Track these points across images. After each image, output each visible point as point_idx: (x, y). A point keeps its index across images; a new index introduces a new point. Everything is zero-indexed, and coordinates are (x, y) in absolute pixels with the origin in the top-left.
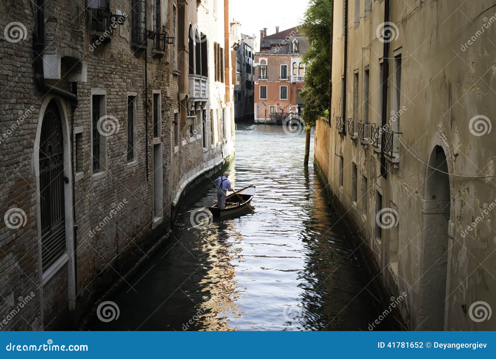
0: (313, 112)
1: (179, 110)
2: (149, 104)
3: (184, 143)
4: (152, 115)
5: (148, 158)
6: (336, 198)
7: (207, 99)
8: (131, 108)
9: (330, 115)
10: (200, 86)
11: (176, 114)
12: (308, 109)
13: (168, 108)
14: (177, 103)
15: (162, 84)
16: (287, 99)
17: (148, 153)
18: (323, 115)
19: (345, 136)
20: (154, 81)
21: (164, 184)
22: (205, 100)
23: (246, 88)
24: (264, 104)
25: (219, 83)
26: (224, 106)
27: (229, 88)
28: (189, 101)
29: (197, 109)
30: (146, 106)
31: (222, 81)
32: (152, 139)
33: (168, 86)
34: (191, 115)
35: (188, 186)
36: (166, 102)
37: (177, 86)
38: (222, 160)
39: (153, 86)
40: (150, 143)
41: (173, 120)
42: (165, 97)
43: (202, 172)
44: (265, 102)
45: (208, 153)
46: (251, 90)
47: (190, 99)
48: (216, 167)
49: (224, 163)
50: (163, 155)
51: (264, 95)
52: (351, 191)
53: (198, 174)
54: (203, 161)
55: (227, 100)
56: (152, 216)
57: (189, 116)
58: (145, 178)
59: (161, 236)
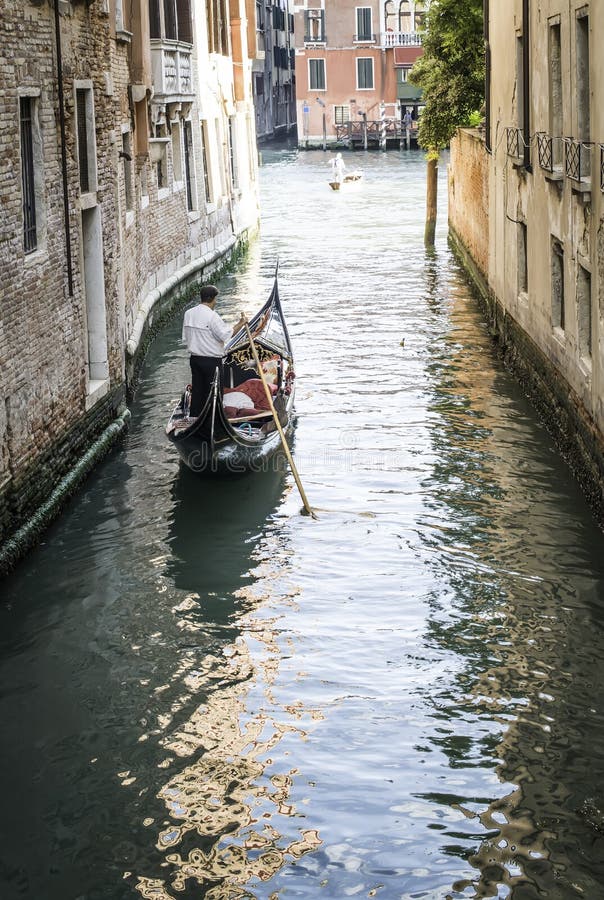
0: (442, 118)
1: (133, 124)
2: (67, 114)
3: (145, 202)
4: (74, 139)
5: (72, 242)
6: (510, 322)
7: (194, 95)
8: (27, 128)
9: (487, 125)
10: (176, 67)
11: (125, 136)
12: (431, 112)
13: (109, 123)
14: (127, 107)
15: (95, 66)
16: (374, 89)
17: (71, 231)
18: (468, 125)
19: (528, 174)
20: (76, 58)
21: (107, 302)
22: (188, 99)
23: (276, 65)
24: (320, 103)
25: (218, 57)
26: (231, 110)
27: (241, 68)
28: (154, 103)
29: (172, 122)
30: (61, 120)
31: (225, 53)
32: (77, 197)
33: (108, 68)
34: (159, 136)
35: (158, 302)
36: (104, 107)
37: (127, 68)
38: (233, 240)
39: (76, 72)
40: (74, 207)
41: (121, 149)
42: (101, 95)
43: (187, 269)
44: (321, 98)
46: (286, 68)
47: (156, 97)
48: (220, 256)
49: (236, 245)
50: (104, 233)
51: (318, 81)
52: (549, 304)
53: (180, 274)
54: (188, 243)
55: (237, 96)
56: (83, 380)
57: (155, 139)
58: (67, 291)
59: (107, 425)
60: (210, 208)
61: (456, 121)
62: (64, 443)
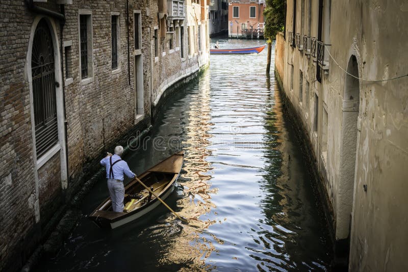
1: (159, 26)
2: (130, 22)
3: (164, 54)
4: (133, 31)
5: (130, 66)
6: (288, 100)
7: (184, 17)
8: (114, 26)
10: (178, 7)
11: (156, 31)
14: (157, 21)
15: (142, 5)
16: (256, 18)
17: (130, 62)
20: (134, 2)
21: (144, 88)
23: (222, 8)
24: (237, 22)
27: (204, 9)
28: (168, 19)
29: (176, 26)
30: (128, 24)
31: (198, 3)
32: (134, 51)
33: (148, 6)
35: (168, 89)
36: (145, 20)
37: (157, 7)
38: (198, 68)
39: (134, 7)
40: (132, 54)
42: (144, 16)
43: (180, 78)
44: (237, 20)
45: (185, 63)
46: (226, 10)
47: (168, 17)
48: (192, 74)
49: (200, 71)
50: (144, 64)
51: (236, 15)
52: (298, 94)
53: (177, 79)
54: (180, 69)
55: (202, 18)
56: (134, 114)
57: (169, 32)
58: (128, 83)
59: (143, 130)
60: (190, 57)
61: (278, 29)
62: (125, 135)
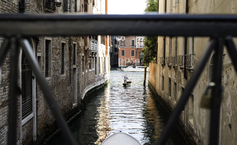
1: (85, 55)
2: (71, 48)
3: (87, 71)
4: (72, 53)
5: (71, 74)
7: (97, 51)
8: (63, 49)
10: (94, 45)
11: (83, 56)
13: (80, 52)
14: (84, 51)
15: (77, 40)
16: (134, 56)
17: (71, 72)
20: (73, 37)
21: (78, 88)
22: (96, 52)
23: (115, 51)
24: (123, 59)
26: (105, 56)
27: (107, 48)
28: (89, 51)
29: (93, 56)
30: (70, 49)
31: (104, 44)
32: (73, 65)
33: (80, 41)
34: (90, 58)
36: (79, 48)
37: (84, 43)
38: (104, 82)
39: (73, 40)
40: (72, 67)
41: (82, 59)
42: (78, 46)
43: (94, 86)
44: (124, 58)
45: (97, 78)
46: (117, 52)
48: (101, 85)
51: (123, 54)
54: (95, 81)
55: (106, 53)
58: (69, 83)
59: (76, 113)
60: (100, 75)
